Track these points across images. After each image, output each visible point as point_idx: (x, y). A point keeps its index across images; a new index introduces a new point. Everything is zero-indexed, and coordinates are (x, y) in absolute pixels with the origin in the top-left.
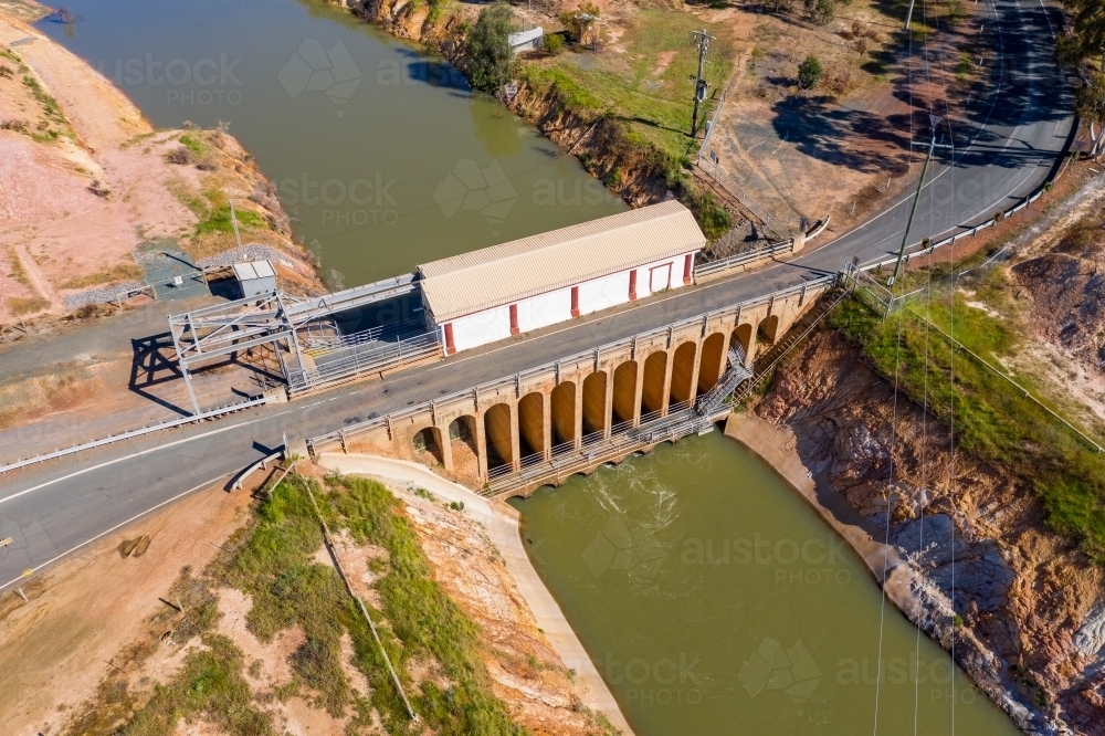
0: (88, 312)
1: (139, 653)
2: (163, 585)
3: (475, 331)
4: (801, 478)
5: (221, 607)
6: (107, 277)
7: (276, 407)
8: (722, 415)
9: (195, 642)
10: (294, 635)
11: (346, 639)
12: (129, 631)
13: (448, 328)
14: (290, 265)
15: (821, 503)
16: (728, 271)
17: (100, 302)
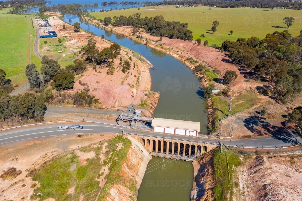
0: (118, 110)
1: (95, 144)
2: (101, 140)
3: (158, 130)
4: (196, 173)
5: (104, 144)
6: (124, 107)
7: (128, 129)
8: (193, 160)
9: (100, 146)
10: (108, 149)
11: (112, 152)
12: (95, 142)
13: (154, 127)
14: (148, 114)
15: (195, 178)
16: (205, 137)
17: (120, 109)
